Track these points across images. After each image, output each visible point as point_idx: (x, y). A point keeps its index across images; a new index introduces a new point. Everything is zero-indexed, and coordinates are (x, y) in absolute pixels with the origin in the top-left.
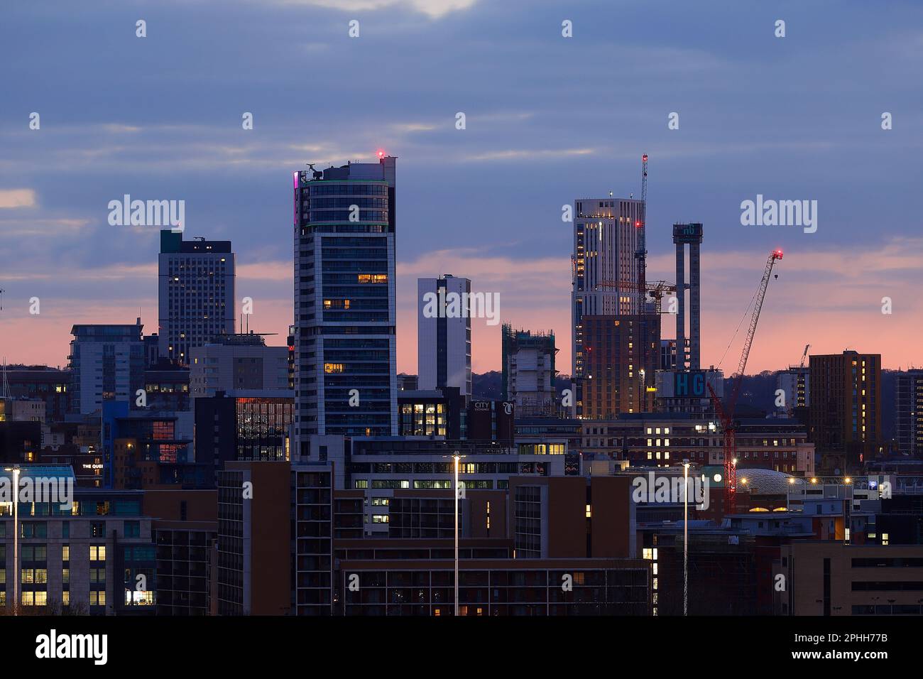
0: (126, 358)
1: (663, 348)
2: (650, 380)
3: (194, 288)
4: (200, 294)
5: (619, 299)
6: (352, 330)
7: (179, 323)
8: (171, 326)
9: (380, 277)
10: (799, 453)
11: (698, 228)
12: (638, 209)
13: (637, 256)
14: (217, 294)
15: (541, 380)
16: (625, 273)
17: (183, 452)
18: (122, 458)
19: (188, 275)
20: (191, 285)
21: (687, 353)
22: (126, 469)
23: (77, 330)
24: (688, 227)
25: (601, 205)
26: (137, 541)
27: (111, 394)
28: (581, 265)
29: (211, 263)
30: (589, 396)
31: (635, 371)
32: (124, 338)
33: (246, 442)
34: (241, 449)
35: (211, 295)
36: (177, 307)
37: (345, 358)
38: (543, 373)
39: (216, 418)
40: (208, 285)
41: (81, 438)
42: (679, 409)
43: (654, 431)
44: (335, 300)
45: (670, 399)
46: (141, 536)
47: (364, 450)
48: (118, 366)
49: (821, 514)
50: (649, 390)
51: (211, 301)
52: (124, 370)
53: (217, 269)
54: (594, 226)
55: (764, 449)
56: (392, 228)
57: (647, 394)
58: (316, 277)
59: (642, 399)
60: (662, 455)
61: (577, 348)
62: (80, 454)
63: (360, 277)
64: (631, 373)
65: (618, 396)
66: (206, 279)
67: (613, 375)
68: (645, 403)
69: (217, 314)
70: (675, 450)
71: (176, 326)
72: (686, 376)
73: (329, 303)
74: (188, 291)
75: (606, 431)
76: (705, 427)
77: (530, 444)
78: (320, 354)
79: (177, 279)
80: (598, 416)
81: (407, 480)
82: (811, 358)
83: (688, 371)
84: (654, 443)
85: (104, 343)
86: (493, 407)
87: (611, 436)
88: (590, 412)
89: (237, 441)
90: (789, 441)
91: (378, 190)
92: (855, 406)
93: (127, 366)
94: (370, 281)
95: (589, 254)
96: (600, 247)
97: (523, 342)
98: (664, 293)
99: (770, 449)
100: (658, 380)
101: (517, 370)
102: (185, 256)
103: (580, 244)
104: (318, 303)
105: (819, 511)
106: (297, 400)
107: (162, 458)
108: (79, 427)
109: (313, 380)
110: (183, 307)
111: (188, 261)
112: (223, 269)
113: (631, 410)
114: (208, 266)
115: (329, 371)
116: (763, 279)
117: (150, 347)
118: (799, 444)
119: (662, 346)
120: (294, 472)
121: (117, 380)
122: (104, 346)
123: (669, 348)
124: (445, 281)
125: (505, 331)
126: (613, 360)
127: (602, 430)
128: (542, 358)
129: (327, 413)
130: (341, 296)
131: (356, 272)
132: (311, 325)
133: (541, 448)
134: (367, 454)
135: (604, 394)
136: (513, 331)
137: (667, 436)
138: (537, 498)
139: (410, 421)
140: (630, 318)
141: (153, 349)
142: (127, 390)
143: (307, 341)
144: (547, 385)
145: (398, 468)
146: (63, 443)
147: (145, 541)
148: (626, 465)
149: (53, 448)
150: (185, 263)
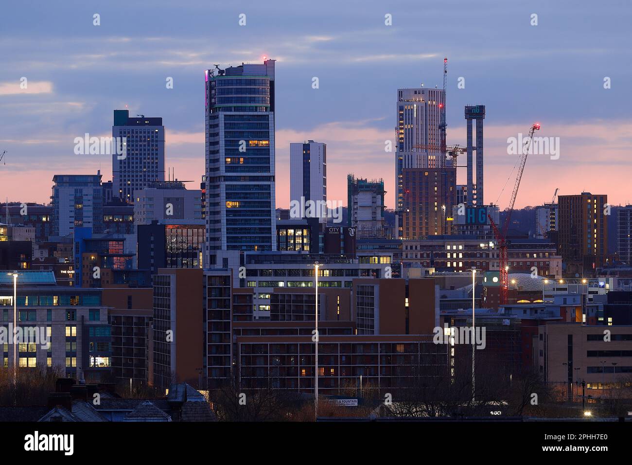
0: (90, 197)
1: (458, 191)
2: (449, 213)
3: (137, 150)
4: (141, 154)
5: (428, 157)
6: (245, 178)
7: (127, 174)
8: (121, 176)
9: (264, 142)
10: (551, 262)
11: (482, 108)
12: (441, 96)
13: (440, 127)
14: (153, 154)
15: (374, 213)
16: (432, 139)
17: (129, 262)
18: (87, 266)
19: (133, 141)
20: (134, 148)
21: (475, 194)
22: (91, 274)
23: (57, 178)
24: (475, 108)
25: (415, 93)
26: (98, 323)
27: (80, 222)
28: (402, 134)
29: (149, 132)
30: (407, 224)
31: (439, 206)
32: (89, 184)
33: (172, 255)
34: (169, 260)
35: (149, 154)
36: (125, 163)
37: (240, 198)
38: (375, 208)
39: (152, 238)
40: (147, 148)
41: (60, 252)
42: (469, 232)
43: (452, 248)
44: (233, 158)
45: (463, 226)
47: (253, 261)
48: (85, 203)
50: (448, 219)
51: (149, 159)
52: (89, 206)
53: (153, 137)
54: (410, 107)
55: (527, 260)
56: (272, 109)
57: (447, 222)
58: (220, 142)
59: (444, 225)
60: (458, 264)
61: (399, 191)
62: (59, 263)
63: (250, 142)
64: (436, 208)
65: (427, 223)
66: (144, 143)
67: (424, 209)
68: (446, 228)
69: (153, 167)
70: (466, 260)
71: (125, 176)
72: (473, 210)
73: (229, 160)
74: (133, 152)
75: (419, 248)
76: (487, 245)
77: (367, 256)
78: (223, 195)
80: (413, 237)
81: (283, 281)
82: (559, 197)
83: (475, 206)
84: (452, 255)
86: (342, 231)
87: (423, 251)
88: (408, 234)
89: (166, 254)
90: (544, 254)
91: (263, 83)
92: (589, 231)
93: (91, 203)
94: (258, 145)
95: (407, 127)
96: (415, 121)
97: (362, 187)
98: (459, 153)
99: (531, 260)
100: (455, 212)
101: (358, 206)
102: (131, 128)
103: (401, 119)
104: (222, 160)
105: (565, 303)
106: (207, 226)
107: (115, 266)
108: (58, 245)
109: (218, 213)
110: (129, 163)
111: (133, 130)
112: (157, 137)
113: (436, 233)
114: (146, 135)
115: (229, 207)
117: (107, 190)
118: (551, 256)
119: (457, 189)
120: (206, 276)
121: (84, 213)
122: (75, 189)
123: (462, 191)
124: (309, 145)
125: (350, 179)
126: (424, 199)
127: (416, 247)
128: (375, 197)
129: (228, 235)
130: (237, 155)
131: (248, 139)
132: (217, 175)
133: (375, 259)
134: (255, 263)
135: (417, 222)
136: (355, 179)
137: (460, 251)
138: (372, 294)
139: (285, 241)
140: (436, 170)
141: (108, 191)
142: (91, 220)
143: (214, 186)
144: (379, 216)
145: (277, 273)
146: (47, 256)
147: (103, 323)
148: (432, 271)
149: (40, 260)
150: (131, 133)
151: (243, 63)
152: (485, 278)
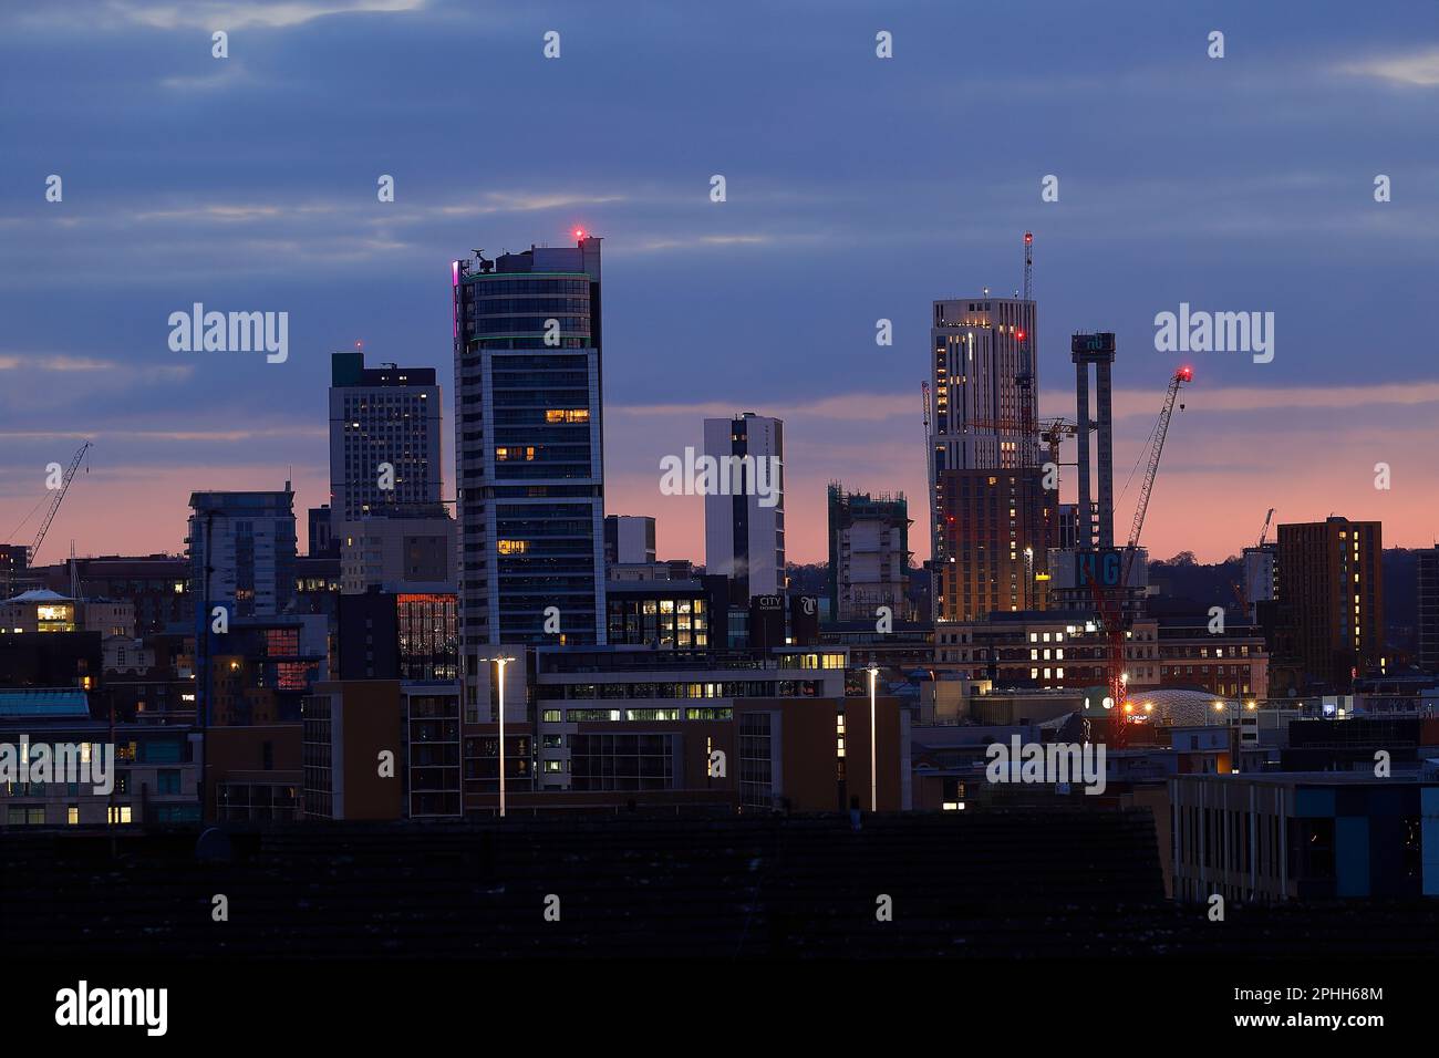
0: (270, 540)
1: (1063, 517)
2: (1040, 564)
3: (382, 438)
4: (390, 447)
5: (999, 446)
6: (537, 491)
7: (361, 490)
8: (348, 494)
9: (578, 414)
10: (1253, 667)
11: (1107, 339)
12: (1022, 313)
13: (1018, 381)
14: (416, 446)
15: (886, 566)
16: (1008, 407)
17: (312, 674)
18: (223, 683)
19: (373, 419)
20: (377, 433)
21: (1095, 523)
22: (230, 700)
23: (198, 499)
24: (1092, 338)
25: (972, 308)
26: (177, 798)
27: (248, 593)
28: (942, 396)
29: (407, 400)
30: (953, 589)
31: (1019, 550)
32: (267, 512)
33: (412, 660)
34: (405, 667)
35: (407, 447)
36: (356, 466)
37: (528, 533)
38: (888, 556)
39: (369, 623)
40: (402, 432)
41: (188, 656)
42: (1083, 605)
43: (1040, 637)
44: (513, 448)
45: (1071, 591)
46: (183, 792)
47: (555, 666)
48: (258, 552)
49: (1197, 748)
50: (1039, 577)
51: (407, 456)
52: (267, 557)
53: (415, 409)
54: (960, 339)
55: (1202, 662)
56: (596, 341)
57: (1037, 584)
58: (485, 415)
59: (1030, 591)
60: (1054, 673)
61: (937, 518)
62: (178, 679)
63: (549, 414)
64: (1013, 554)
65: (994, 587)
66: (397, 424)
67: (988, 556)
68: (1035, 598)
69: (416, 474)
70: (1071, 665)
71: (357, 494)
72: (1092, 557)
73: (504, 452)
74: (373, 443)
75: (969, 639)
76: (1081, 629)
77: (796, 654)
78: (492, 527)
79: (356, 425)
80: (965, 618)
81: (617, 709)
82: (1280, 528)
83: (1097, 549)
84: (1040, 654)
85: (237, 519)
86: (787, 604)
87: (978, 646)
88: (954, 610)
89: (399, 659)
90: (1238, 650)
91: (575, 286)
92: (1344, 598)
93: (271, 552)
94: (564, 418)
95: (955, 380)
96: (970, 369)
97: (858, 510)
98: (1063, 436)
99: (1212, 662)
100: (1052, 563)
101: (852, 551)
102: (367, 391)
103: (941, 365)
104: (488, 452)
105: (1194, 746)
106: (461, 594)
107: (281, 683)
108: (185, 641)
109: (482, 565)
110: (365, 466)
111: (373, 396)
112: (424, 409)
113: (1014, 608)
114: (402, 405)
115: (504, 552)
116: (1164, 411)
117: (318, 524)
118: (1255, 654)
119: (1061, 513)
120: (406, 695)
121: (256, 573)
122: (238, 523)
123: (1071, 517)
124: (744, 422)
125: (834, 495)
126: (987, 535)
127: (964, 637)
128: (887, 533)
129: (503, 613)
130: (521, 441)
131: (544, 407)
132: (477, 486)
133: (811, 659)
134: (560, 671)
135: (974, 584)
136: (845, 494)
137: (1059, 645)
138: (767, 730)
139: (655, 625)
140: (1012, 472)
141: (322, 528)
142: (271, 587)
143: (474, 508)
144: (896, 574)
145: (604, 692)
146: (153, 665)
147: (188, 799)
148: (986, 687)
149: (139, 673)
150: (368, 401)
151: (533, 246)
152: (1087, 701)
